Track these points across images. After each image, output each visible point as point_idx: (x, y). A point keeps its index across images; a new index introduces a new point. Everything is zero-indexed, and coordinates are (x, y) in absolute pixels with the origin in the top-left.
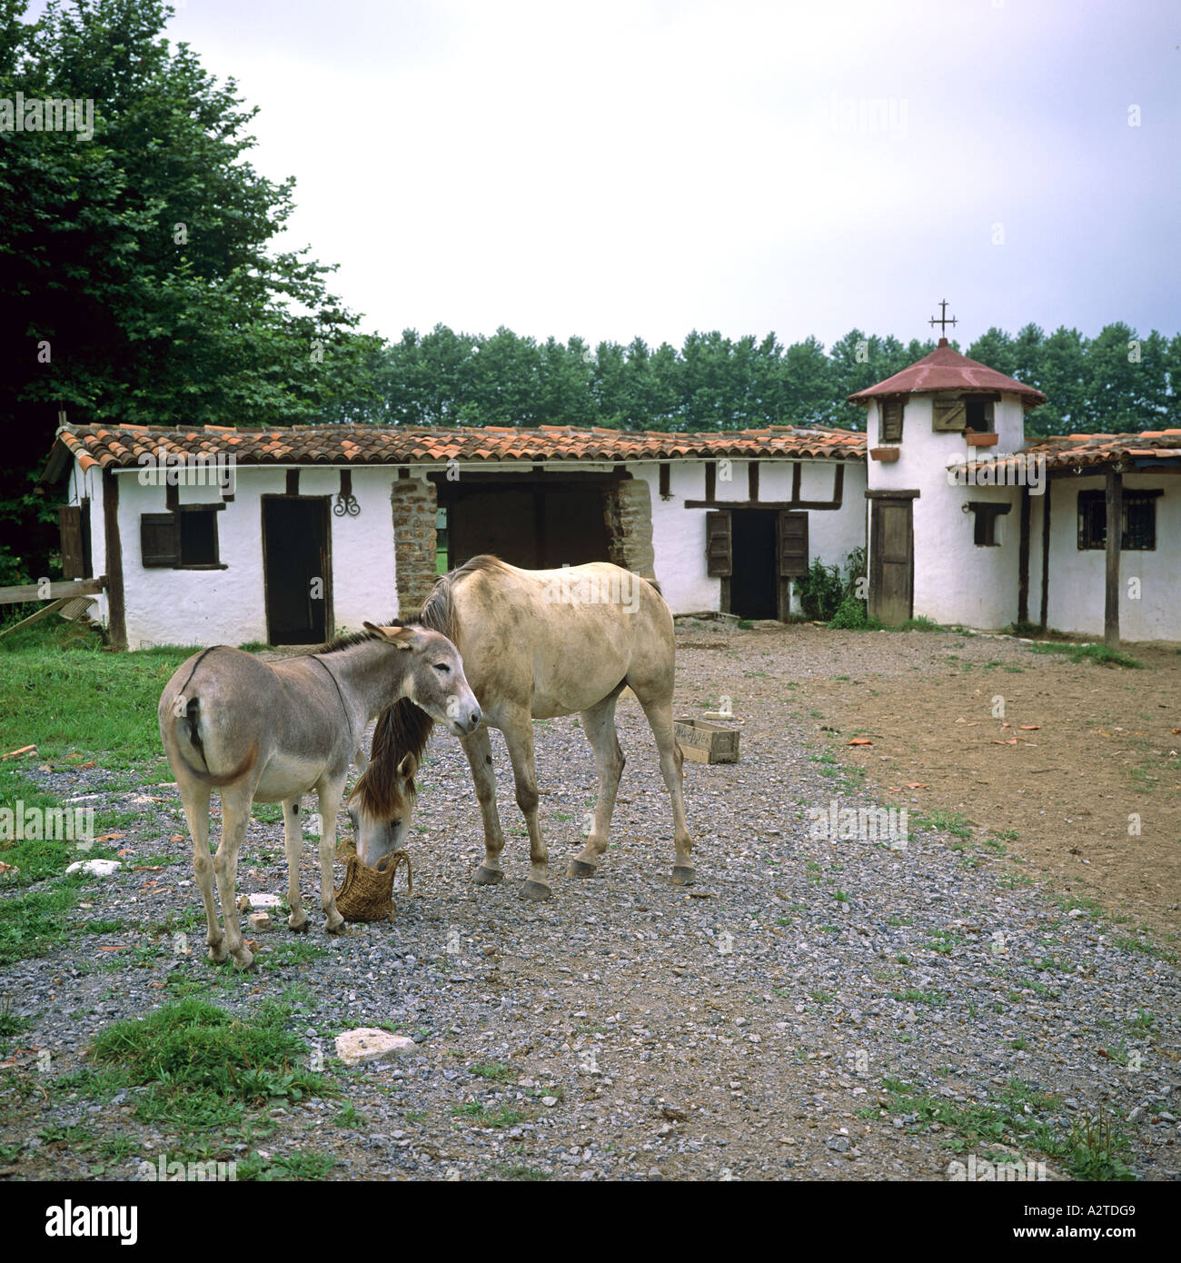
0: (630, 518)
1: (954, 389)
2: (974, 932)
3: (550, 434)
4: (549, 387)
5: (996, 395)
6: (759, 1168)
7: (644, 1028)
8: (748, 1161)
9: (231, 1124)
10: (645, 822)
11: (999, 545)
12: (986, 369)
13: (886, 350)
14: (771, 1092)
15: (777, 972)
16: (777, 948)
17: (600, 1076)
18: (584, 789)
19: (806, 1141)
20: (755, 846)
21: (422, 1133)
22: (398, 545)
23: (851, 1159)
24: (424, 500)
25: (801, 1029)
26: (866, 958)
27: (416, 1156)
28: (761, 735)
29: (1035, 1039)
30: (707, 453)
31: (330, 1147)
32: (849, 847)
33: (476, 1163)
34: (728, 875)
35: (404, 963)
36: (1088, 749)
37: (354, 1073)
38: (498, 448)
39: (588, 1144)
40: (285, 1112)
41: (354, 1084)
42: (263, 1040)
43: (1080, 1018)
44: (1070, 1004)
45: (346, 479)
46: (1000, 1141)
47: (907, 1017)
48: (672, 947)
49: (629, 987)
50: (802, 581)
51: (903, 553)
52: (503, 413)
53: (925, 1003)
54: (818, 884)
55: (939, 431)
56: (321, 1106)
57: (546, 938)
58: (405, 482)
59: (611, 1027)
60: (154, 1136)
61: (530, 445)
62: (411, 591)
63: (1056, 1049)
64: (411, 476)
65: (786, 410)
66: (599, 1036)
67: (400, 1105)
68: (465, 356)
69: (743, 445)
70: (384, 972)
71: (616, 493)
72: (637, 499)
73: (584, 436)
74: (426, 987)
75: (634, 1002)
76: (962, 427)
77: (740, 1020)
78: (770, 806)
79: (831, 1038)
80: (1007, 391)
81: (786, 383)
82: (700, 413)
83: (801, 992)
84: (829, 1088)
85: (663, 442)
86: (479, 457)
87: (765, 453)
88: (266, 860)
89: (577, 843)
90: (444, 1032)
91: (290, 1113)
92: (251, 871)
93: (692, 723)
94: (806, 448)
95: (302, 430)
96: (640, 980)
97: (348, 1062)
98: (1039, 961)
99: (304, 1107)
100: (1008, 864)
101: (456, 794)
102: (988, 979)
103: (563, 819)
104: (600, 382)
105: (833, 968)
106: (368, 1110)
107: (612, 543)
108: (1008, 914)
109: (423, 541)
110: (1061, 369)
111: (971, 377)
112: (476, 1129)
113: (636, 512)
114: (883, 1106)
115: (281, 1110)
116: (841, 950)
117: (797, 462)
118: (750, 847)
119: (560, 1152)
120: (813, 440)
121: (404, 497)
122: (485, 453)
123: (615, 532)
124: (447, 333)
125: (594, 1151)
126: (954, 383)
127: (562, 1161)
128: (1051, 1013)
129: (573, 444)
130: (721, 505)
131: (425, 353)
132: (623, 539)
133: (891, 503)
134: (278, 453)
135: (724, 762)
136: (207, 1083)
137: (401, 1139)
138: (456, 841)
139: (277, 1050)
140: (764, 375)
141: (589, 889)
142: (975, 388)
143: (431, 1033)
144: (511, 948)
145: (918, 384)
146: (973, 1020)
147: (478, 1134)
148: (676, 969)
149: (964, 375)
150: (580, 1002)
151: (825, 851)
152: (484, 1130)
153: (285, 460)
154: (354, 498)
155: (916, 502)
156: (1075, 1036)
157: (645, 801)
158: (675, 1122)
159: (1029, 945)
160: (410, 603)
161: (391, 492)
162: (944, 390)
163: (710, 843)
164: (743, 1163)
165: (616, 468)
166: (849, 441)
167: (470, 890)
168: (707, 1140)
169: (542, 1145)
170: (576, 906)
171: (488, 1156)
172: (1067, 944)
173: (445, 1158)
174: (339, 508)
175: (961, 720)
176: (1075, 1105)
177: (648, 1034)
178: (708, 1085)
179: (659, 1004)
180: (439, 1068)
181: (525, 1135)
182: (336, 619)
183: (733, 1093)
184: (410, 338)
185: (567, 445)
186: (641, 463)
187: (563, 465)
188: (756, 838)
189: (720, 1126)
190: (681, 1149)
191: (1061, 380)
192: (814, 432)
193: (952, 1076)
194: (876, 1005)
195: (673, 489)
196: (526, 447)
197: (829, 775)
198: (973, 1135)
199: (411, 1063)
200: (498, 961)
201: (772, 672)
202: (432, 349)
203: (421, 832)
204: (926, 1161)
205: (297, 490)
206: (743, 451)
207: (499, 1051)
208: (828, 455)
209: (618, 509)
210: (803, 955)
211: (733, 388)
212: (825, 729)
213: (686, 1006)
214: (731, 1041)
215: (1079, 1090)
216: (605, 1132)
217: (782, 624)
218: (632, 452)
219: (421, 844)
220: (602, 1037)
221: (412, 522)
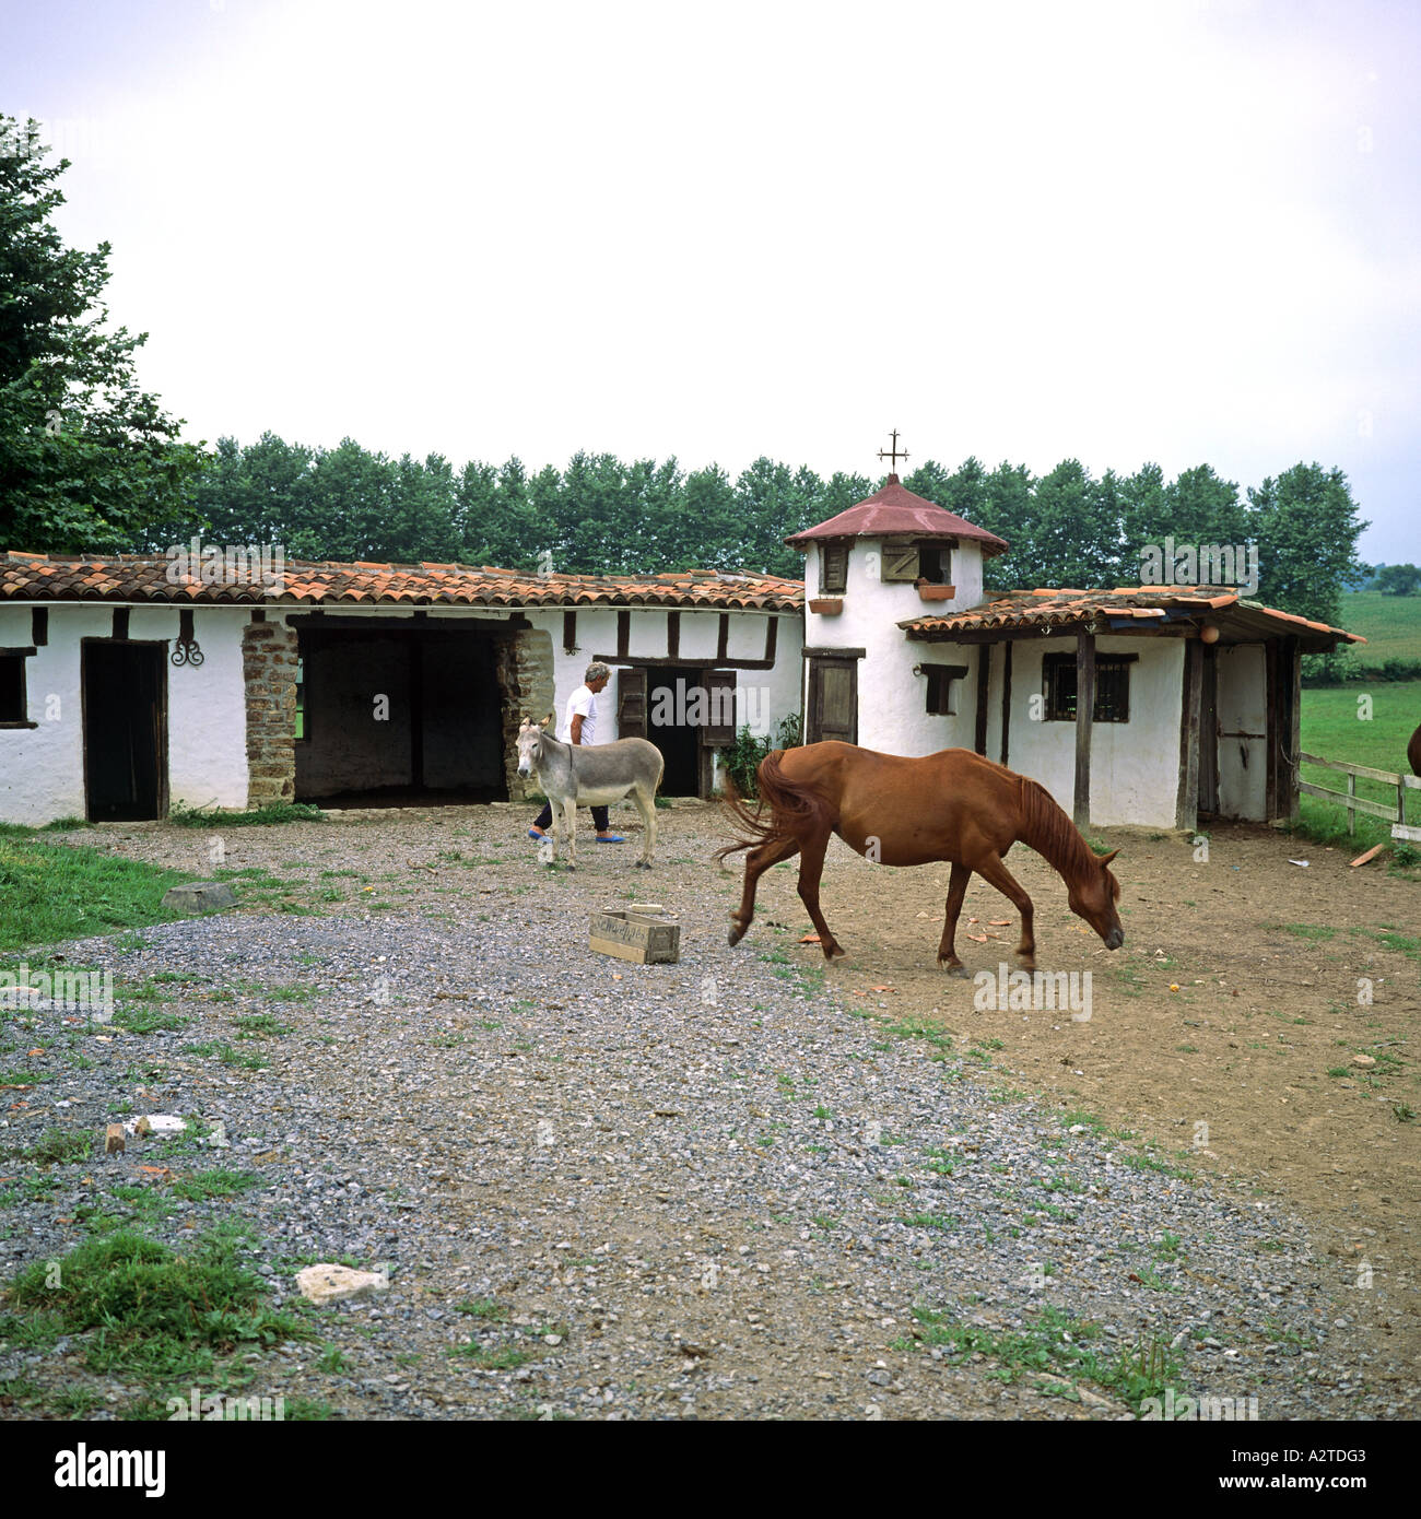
0: (529, 675)
1: (906, 533)
2: (973, 1151)
3: (432, 572)
4: (402, 514)
5: (953, 542)
6: (800, 1405)
7: (640, 1258)
8: (787, 1397)
9: (202, 1372)
10: (584, 1031)
11: (954, 714)
12: (941, 511)
13: (799, 482)
14: (794, 1325)
15: (769, 1197)
16: (764, 1170)
17: (602, 1311)
18: (506, 993)
19: (844, 1375)
20: (715, 1058)
21: (419, 1377)
22: (249, 702)
23: (896, 1393)
24: (282, 648)
25: (811, 1256)
26: (862, 1181)
27: (417, 1402)
28: (698, 932)
29: (1060, 1264)
30: (621, 600)
31: (321, 1394)
32: (819, 1058)
33: (487, 1407)
34: (690, 1090)
35: (348, 1192)
36: (1067, 948)
37: (326, 1314)
38: (372, 588)
39: (607, 1384)
40: (259, 1358)
41: (327, 1326)
42: (218, 1278)
43: (1102, 1241)
44: (1089, 1227)
45: (187, 620)
46: (1046, 1370)
47: (921, 1242)
48: (648, 1170)
49: (611, 1216)
50: (728, 752)
51: (845, 722)
52: (346, 544)
53: (937, 1228)
54: (793, 1099)
55: (889, 581)
56: (298, 1350)
57: (505, 1162)
58: (259, 627)
59: (600, 1259)
60: (113, 1388)
61: (410, 585)
62: (264, 757)
63: (1084, 1275)
64: (267, 619)
65: (685, 548)
66: (590, 1269)
67: (386, 1348)
68: (300, 472)
69: (662, 592)
70: (329, 1203)
71: (512, 646)
72: (538, 652)
73: (473, 576)
74: (380, 1218)
75: (622, 1230)
76: (915, 577)
77: (744, 1249)
78: (722, 1012)
79: (844, 1266)
80: (965, 537)
81: (685, 517)
82: (584, 551)
83: (801, 1218)
84: (855, 1319)
85: (567, 585)
86: (351, 598)
87: (688, 602)
88: (153, 1077)
89: (513, 1055)
90: (413, 1267)
91: (265, 1358)
92: (139, 1090)
93: (623, 916)
94: (735, 596)
95: (130, 560)
96: (621, 1207)
97: (316, 1302)
98: (1048, 1182)
99: (280, 1352)
100: (995, 1076)
101: (358, 1000)
102: (997, 1202)
103: (489, 1028)
104: (466, 509)
105: (829, 1191)
106: (351, 1354)
107: (506, 704)
108: (1005, 1131)
109: (280, 698)
110: (1003, 510)
111: (924, 519)
112: (477, 1371)
113: (536, 668)
114: (917, 1337)
115: (255, 1355)
116: (833, 1172)
117: (724, 613)
118: (708, 1059)
119: (578, 1394)
120: (742, 588)
121: (258, 644)
122: (359, 594)
123: (510, 692)
124: (278, 444)
125: (616, 1392)
126: (907, 526)
127: (583, 1403)
128: (1071, 1237)
129: (461, 585)
130: (636, 661)
131: (250, 468)
132: (520, 700)
133: (831, 663)
134: (104, 588)
135: (662, 961)
136: (163, 1327)
137: (396, 1384)
138: (371, 1053)
139: (235, 1289)
140: (660, 506)
141: (539, 1107)
142: (931, 533)
143: (399, 1269)
144: (468, 1173)
145: (865, 526)
146: (991, 1246)
147: (481, 1377)
148: (661, 1195)
149: (917, 517)
150: (560, 1232)
151: (793, 1063)
152: (487, 1372)
153: (112, 596)
154: (196, 645)
155: (861, 663)
156: (1101, 1261)
157: (578, 1007)
158: (697, 1358)
159: (1034, 1164)
160: (264, 773)
161: (242, 638)
162: (895, 534)
163: (662, 1054)
164: (781, 1400)
165: (513, 615)
166: (782, 589)
167: (402, 1108)
168: (736, 1376)
169: (555, 1387)
170: (528, 1127)
171: (499, 1400)
172: (1073, 1162)
173: (450, 1403)
174: (177, 657)
175: (923, 914)
176: (1115, 1332)
177: (645, 1265)
178: (723, 1318)
179: (648, 1233)
180: (418, 1306)
181: (534, 1376)
182: (172, 790)
183: (754, 1327)
184: (228, 448)
185: (454, 586)
186: (544, 611)
187: (451, 611)
188: (713, 1049)
189: (747, 1362)
190: (711, 1387)
191: (1003, 522)
192: (741, 579)
193: (982, 1304)
194: (885, 1230)
195: (580, 641)
196: (405, 587)
197: (784, 976)
198: (1017, 1365)
199: (386, 1301)
200: (455, 1189)
201: (700, 858)
202: (260, 463)
203: (328, 1043)
204: (974, 1392)
205: (127, 633)
206: (662, 599)
207: (481, 1287)
208: (760, 606)
209: (514, 664)
210: (793, 1178)
211: (623, 520)
212: (771, 924)
213: (679, 1235)
214: (738, 1271)
215: (1115, 1316)
216: (622, 1371)
217: (704, 802)
218: (532, 596)
219: (330, 1058)
220: (593, 1270)
221: (267, 674)
